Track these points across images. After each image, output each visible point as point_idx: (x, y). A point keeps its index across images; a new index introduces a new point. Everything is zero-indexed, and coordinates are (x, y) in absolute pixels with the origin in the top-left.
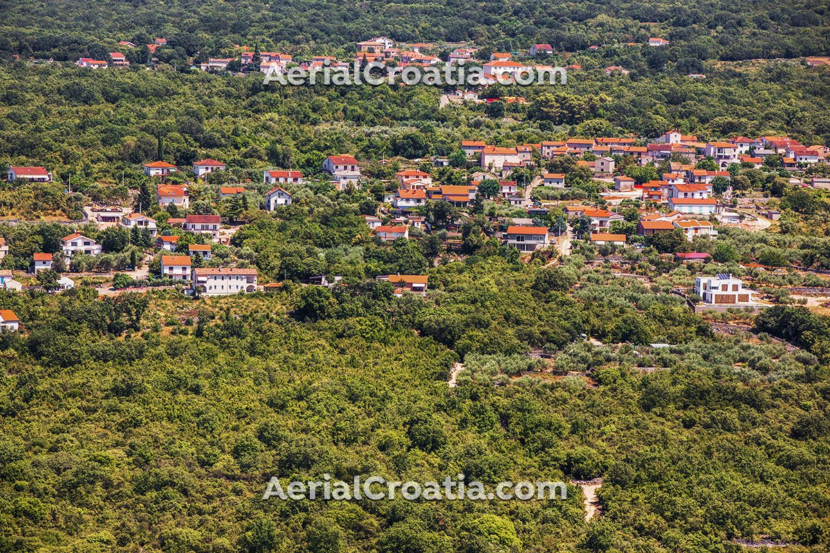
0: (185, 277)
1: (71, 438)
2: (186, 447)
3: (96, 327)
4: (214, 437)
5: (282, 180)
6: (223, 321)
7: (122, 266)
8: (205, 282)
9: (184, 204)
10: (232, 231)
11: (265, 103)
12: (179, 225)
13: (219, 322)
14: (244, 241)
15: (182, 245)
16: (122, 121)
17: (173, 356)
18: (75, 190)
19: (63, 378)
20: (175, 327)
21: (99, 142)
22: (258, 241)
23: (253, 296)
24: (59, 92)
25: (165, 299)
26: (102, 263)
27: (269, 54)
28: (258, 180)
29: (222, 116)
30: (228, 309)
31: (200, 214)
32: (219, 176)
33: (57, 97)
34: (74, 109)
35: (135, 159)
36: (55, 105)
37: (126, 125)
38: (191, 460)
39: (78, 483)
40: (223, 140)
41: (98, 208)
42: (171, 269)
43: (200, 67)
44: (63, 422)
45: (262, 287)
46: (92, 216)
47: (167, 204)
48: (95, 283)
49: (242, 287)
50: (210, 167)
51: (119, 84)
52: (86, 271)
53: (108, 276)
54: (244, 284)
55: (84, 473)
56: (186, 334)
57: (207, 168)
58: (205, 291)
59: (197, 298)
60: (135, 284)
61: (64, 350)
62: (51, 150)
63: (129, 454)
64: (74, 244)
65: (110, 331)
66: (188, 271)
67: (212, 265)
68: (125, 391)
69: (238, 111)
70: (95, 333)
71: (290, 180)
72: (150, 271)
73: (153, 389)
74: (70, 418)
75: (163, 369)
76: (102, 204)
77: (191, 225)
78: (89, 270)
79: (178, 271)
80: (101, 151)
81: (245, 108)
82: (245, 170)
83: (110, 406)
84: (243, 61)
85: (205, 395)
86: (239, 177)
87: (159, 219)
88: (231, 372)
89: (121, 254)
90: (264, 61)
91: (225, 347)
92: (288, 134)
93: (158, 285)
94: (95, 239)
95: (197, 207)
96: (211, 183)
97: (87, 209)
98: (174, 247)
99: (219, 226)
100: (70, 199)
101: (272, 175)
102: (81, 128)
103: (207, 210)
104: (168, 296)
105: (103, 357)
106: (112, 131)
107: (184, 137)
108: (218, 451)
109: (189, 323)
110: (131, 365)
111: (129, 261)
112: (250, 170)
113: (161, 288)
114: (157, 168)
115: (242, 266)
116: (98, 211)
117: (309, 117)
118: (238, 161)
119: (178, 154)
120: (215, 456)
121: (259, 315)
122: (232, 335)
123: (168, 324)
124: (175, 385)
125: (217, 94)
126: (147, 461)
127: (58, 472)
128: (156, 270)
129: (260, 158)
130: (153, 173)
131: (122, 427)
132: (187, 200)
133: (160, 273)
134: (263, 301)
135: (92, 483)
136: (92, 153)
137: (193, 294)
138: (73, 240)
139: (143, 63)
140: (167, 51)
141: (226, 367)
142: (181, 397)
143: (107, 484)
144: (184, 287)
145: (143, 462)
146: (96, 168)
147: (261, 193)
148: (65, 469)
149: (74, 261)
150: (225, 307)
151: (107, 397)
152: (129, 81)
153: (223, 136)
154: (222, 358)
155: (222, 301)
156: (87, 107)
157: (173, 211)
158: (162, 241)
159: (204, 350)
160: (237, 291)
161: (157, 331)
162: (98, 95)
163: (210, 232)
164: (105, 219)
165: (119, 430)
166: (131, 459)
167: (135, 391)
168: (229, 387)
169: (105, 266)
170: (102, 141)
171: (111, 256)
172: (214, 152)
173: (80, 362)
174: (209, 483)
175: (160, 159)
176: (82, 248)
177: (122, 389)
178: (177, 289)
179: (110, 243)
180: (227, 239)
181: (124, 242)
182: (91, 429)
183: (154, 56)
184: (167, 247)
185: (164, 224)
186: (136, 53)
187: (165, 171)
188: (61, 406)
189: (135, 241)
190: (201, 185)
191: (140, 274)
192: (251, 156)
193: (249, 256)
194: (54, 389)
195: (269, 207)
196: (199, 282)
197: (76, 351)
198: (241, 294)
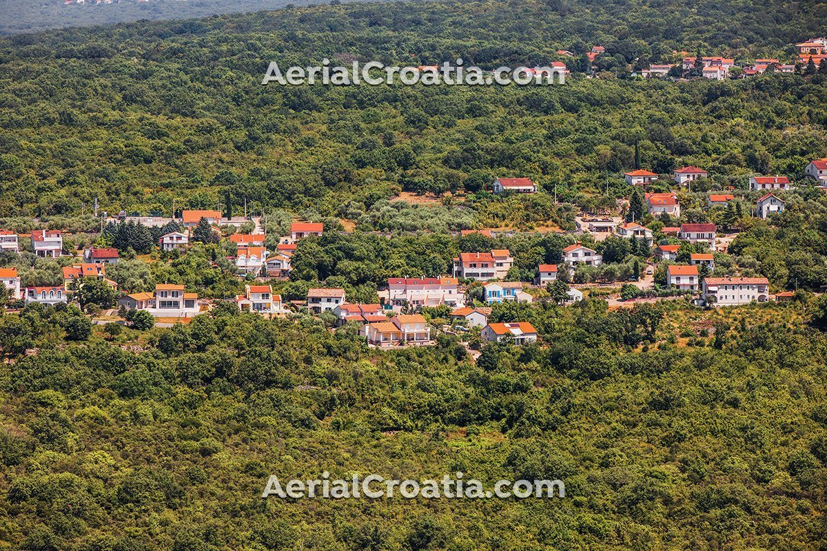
0: (692, 287)
1: (620, 453)
2: (738, 462)
3: (614, 338)
4: (764, 452)
5: (768, 187)
6: (739, 332)
7: (626, 276)
8: (716, 292)
9: (676, 212)
10: (728, 240)
11: (727, 108)
12: (674, 234)
13: (735, 333)
14: (744, 250)
15: (684, 254)
16: (590, 131)
17: (700, 368)
18: (561, 201)
19: (594, 391)
20: (692, 338)
21: (573, 152)
22: (758, 250)
23: (765, 306)
24: (519, 103)
25: (676, 309)
26: (606, 273)
27: (711, 58)
28: (742, 186)
29: (684, 122)
30: (743, 320)
31: (694, 222)
32: (702, 183)
33: (518, 108)
34: (538, 119)
35: (613, 168)
36: (517, 115)
37: (594, 133)
38: (746, 477)
39: (638, 499)
40: (694, 147)
41: (589, 218)
42: (678, 279)
43: (641, 74)
44: (605, 437)
45: (774, 296)
46: (585, 226)
47: (659, 213)
48: (602, 294)
49: (753, 297)
50: (691, 175)
51: (575, 93)
52: (590, 282)
53: (613, 287)
54: (755, 293)
55: (643, 489)
56: (703, 346)
57: (688, 176)
58: (716, 302)
59: (708, 309)
60: (643, 295)
61: (593, 362)
62: (530, 160)
63: (683, 471)
64: (575, 255)
65: (626, 342)
66: (696, 281)
67: (717, 274)
68: (663, 404)
69: (700, 117)
70: (613, 344)
71: (777, 186)
72: (655, 281)
73: (690, 403)
74: (613, 432)
75: (694, 382)
76: (592, 214)
77: (686, 234)
78: (593, 281)
79: (685, 281)
80: (577, 161)
81: (707, 114)
82: (726, 177)
83: (651, 419)
84: (684, 67)
85: (744, 409)
86: (723, 184)
87: (654, 229)
88: (764, 385)
89: (623, 265)
90: (707, 66)
91: (753, 359)
92: (756, 139)
93: (666, 295)
94: (595, 250)
95: (690, 216)
96: (695, 191)
97: (578, 219)
98: (675, 257)
99: (714, 235)
100: (560, 210)
101: (759, 181)
102: (550, 138)
103: (701, 219)
104: (678, 307)
105: (631, 370)
106: (584, 140)
107: (656, 145)
108: (773, 468)
109: (704, 334)
110: (659, 378)
111: (632, 271)
112: (732, 177)
113: (670, 299)
114: (638, 176)
115: (747, 275)
116: (589, 221)
117: (774, 122)
118: (718, 168)
119: (655, 162)
120: (770, 472)
121: (775, 325)
122: (757, 346)
123: (683, 336)
124: (711, 398)
125: (672, 100)
126: (702, 477)
127: (614, 487)
128: (661, 280)
129: (739, 164)
130: (634, 181)
131: (666, 442)
132: (678, 208)
133: (666, 283)
134: (777, 311)
135: (651, 499)
136: (569, 163)
137: (704, 304)
138: (573, 251)
139: (583, 71)
140: (606, 58)
141: (759, 380)
142: (720, 411)
143: (667, 501)
144: (693, 298)
145: (697, 478)
146: (576, 177)
147: (749, 200)
148: (621, 485)
149: (578, 272)
150: (739, 317)
151: (644, 411)
152: (584, 90)
153: (694, 143)
154: (752, 370)
155: (735, 311)
156: (549, 117)
157: (665, 219)
158: (661, 250)
159: (733, 362)
160: (749, 301)
161: (673, 342)
162: (557, 105)
163: (707, 241)
164: (600, 229)
165: (664, 445)
166: (685, 475)
167: (674, 404)
168: (767, 400)
169: (609, 277)
170: (576, 150)
171: (613, 266)
172: (690, 159)
173: (609, 375)
174: (772, 500)
175: (637, 167)
176: (583, 259)
177: (660, 402)
178: (686, 299)
179: (611, 253)
180: (725, 248)
181: (624, 252)
182: (637, 444)
183: (594, 64)
184: (667, 256)
185: (659, 234)
186: (576, 61)
187: (647, 179)
188: (600, 420)
189: (634, 251)
190: (686, 193)
191: (644, 284)
192: (730, 163)
193: (752, 265)
194: (590, 402)
195: (761, 214)
196: (709, 292)
197: (605, 363)
198: (753, 304)
